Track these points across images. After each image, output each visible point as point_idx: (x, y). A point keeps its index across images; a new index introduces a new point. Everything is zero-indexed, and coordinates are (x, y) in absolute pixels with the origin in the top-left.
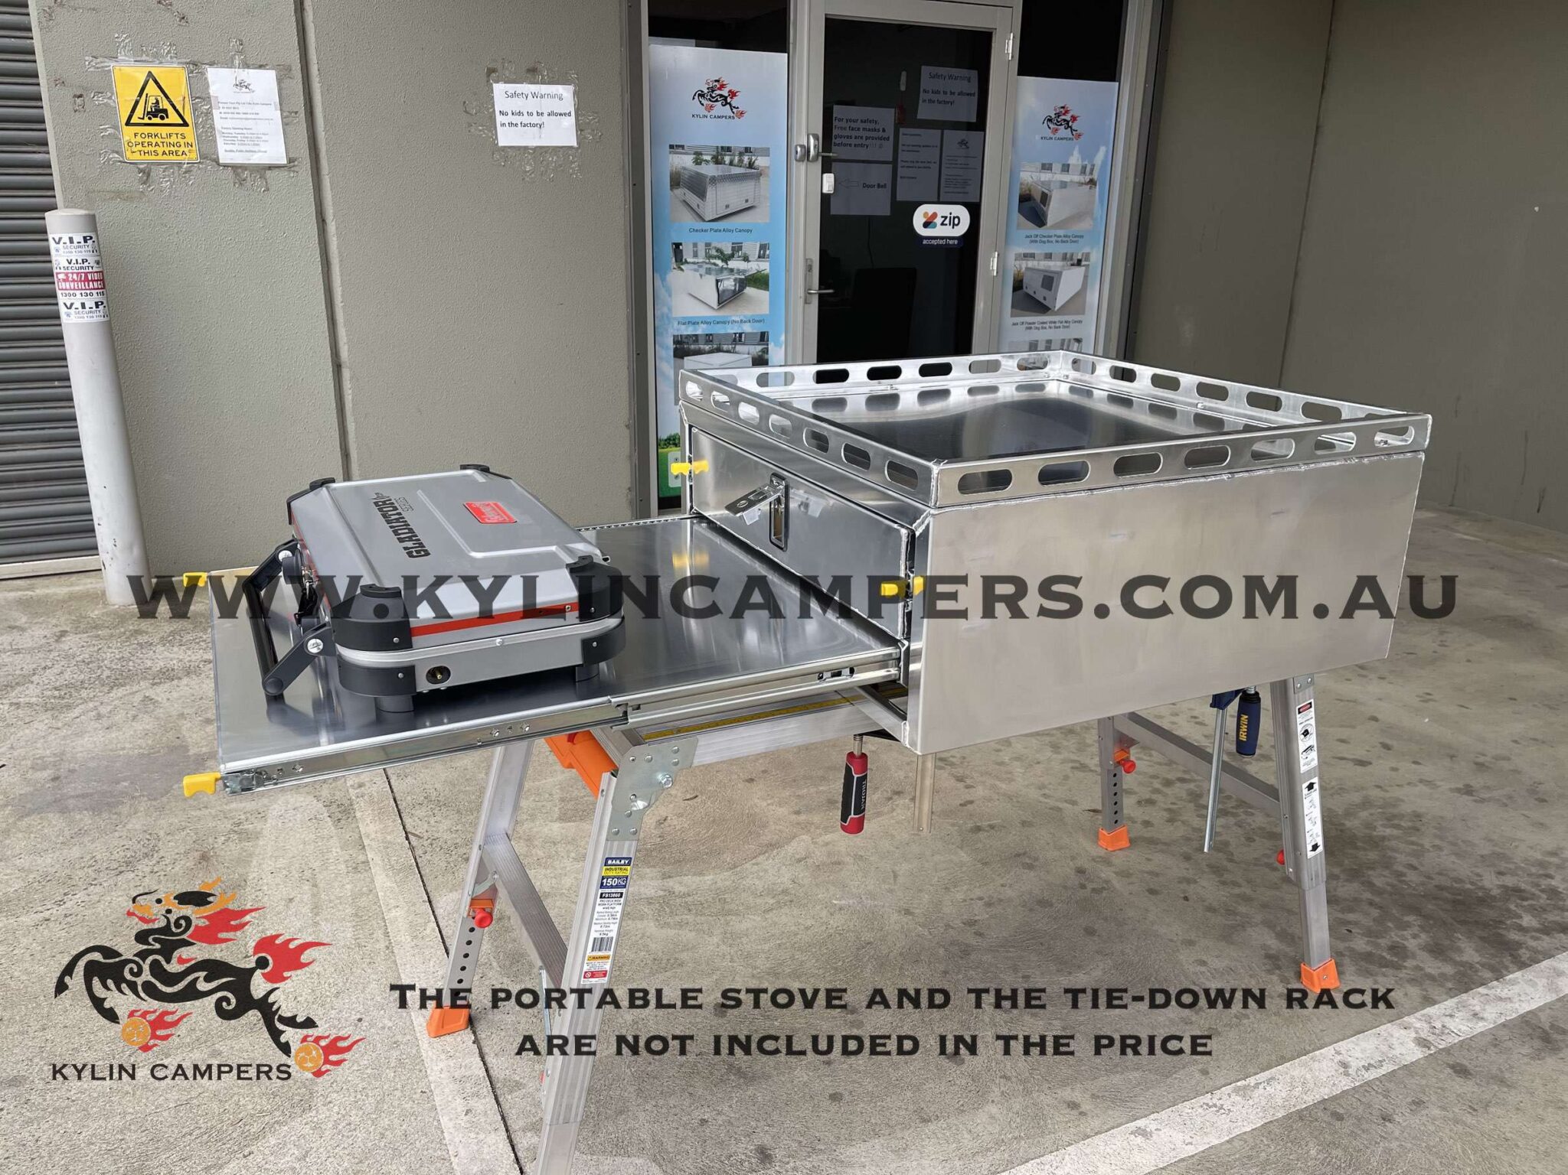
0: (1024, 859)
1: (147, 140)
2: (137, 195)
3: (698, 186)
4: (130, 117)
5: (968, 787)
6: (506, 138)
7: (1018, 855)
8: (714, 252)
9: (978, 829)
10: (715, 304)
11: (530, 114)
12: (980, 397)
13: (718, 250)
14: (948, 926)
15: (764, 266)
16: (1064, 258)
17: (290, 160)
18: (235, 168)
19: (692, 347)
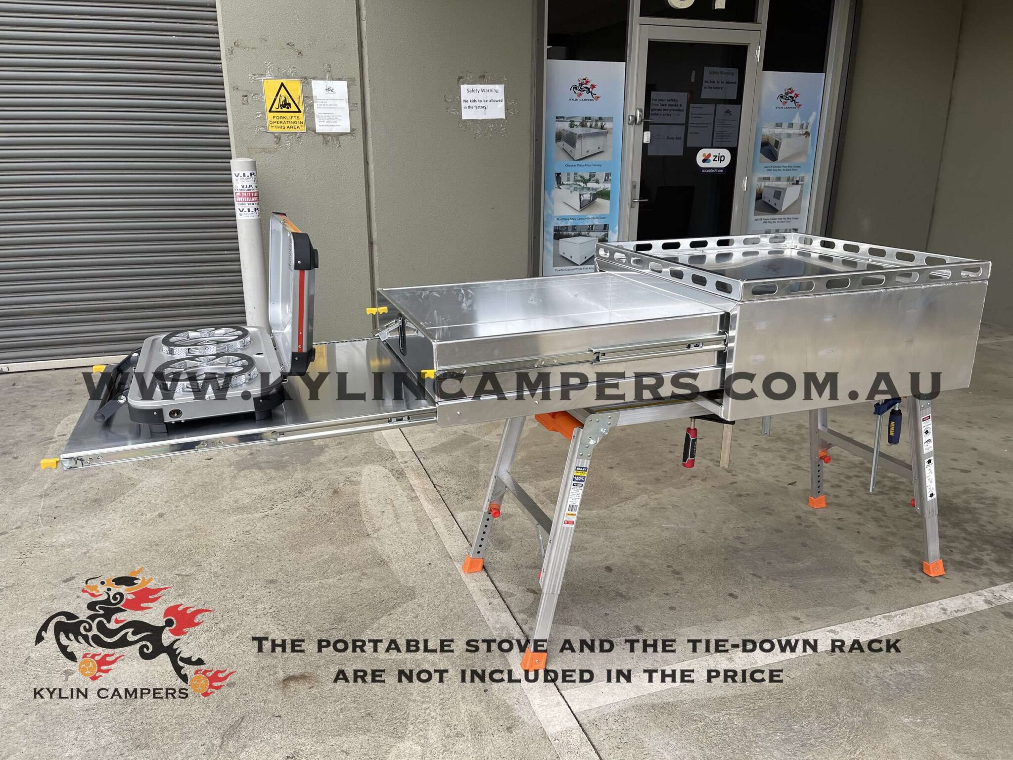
0: (768, 511)
1: (279, 120)
2: (273, 150)
3: (571, 140)
4: (271, 107)
5: (733, 475)
6: (467, 114)
7: (763, 508)
8: (579, 178)
9: (740, 496)
10: (578, 209)
11: (480, 101)
12: (749, 258)
13: (581, 177)
14: (726, 539)
15: (608, 186)
16: (788, 179)
17: (352, 130)
18: (323, 134)
19: (565, 233)
